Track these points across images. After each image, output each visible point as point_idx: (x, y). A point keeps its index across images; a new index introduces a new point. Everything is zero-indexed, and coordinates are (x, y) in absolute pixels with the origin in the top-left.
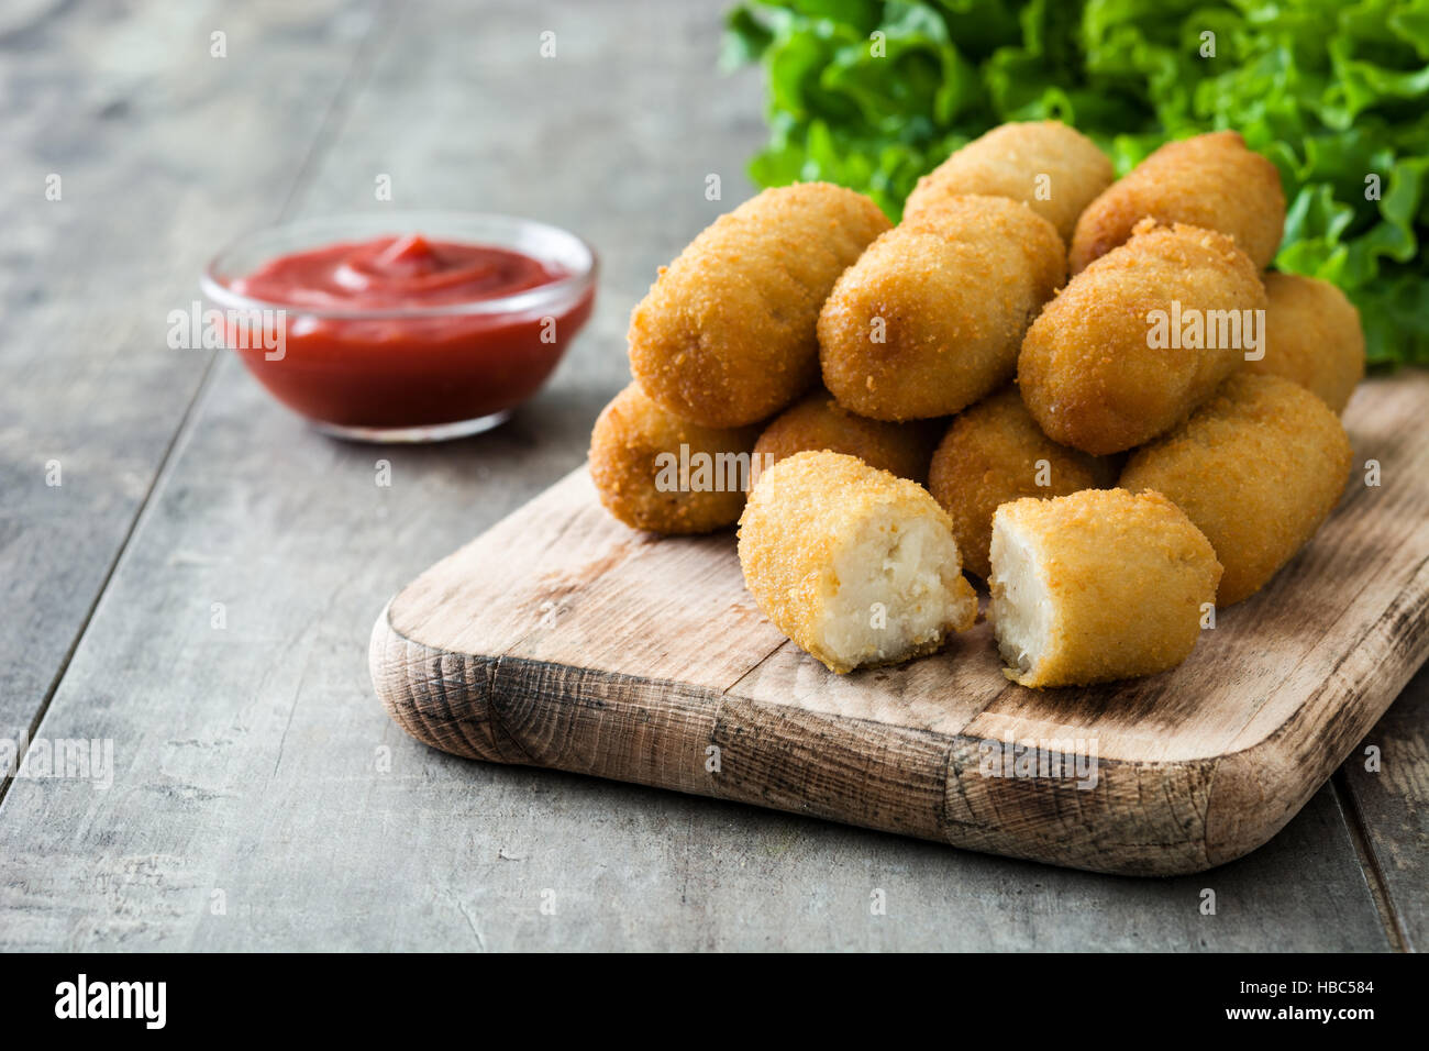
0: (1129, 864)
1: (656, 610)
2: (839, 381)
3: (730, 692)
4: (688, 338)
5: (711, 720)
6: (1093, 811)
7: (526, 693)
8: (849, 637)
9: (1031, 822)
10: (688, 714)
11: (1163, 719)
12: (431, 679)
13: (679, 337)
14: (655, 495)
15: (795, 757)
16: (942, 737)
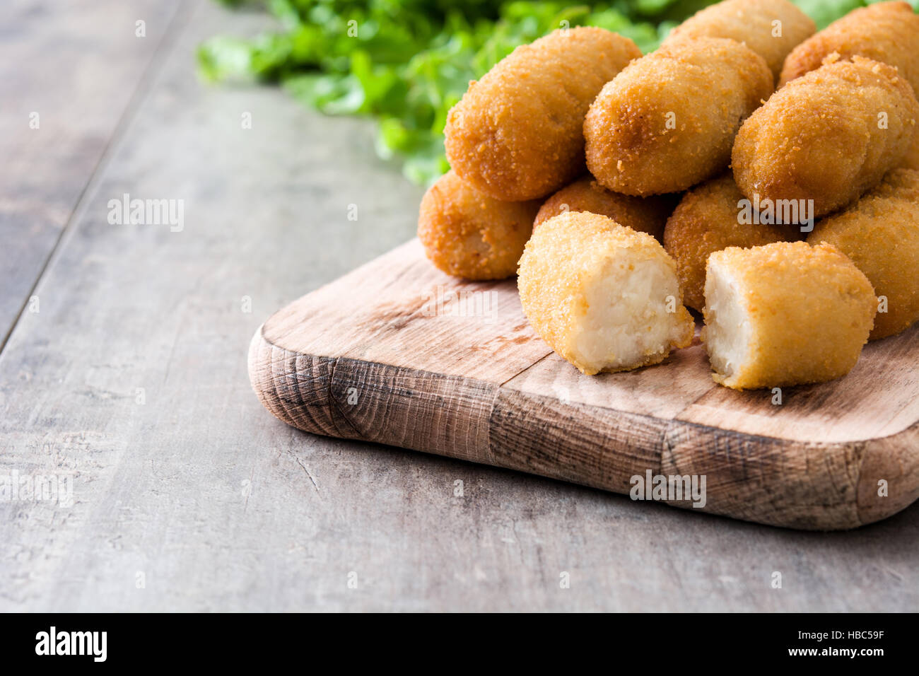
0: (798, 519)
1: (459, 329)
2: (598, 165)
3: (505, 386)
4: (488, 132)
5: (490, 406)
6: (771, 478)
7: (356, 384)
8: (595, 347)
9: (725, 486)
10: (473, 401)
11: (829, 413)
12: (289, 373)
13: (481, 131)
14: (464, 250)
15: (550, 434)
16: (660, 421)
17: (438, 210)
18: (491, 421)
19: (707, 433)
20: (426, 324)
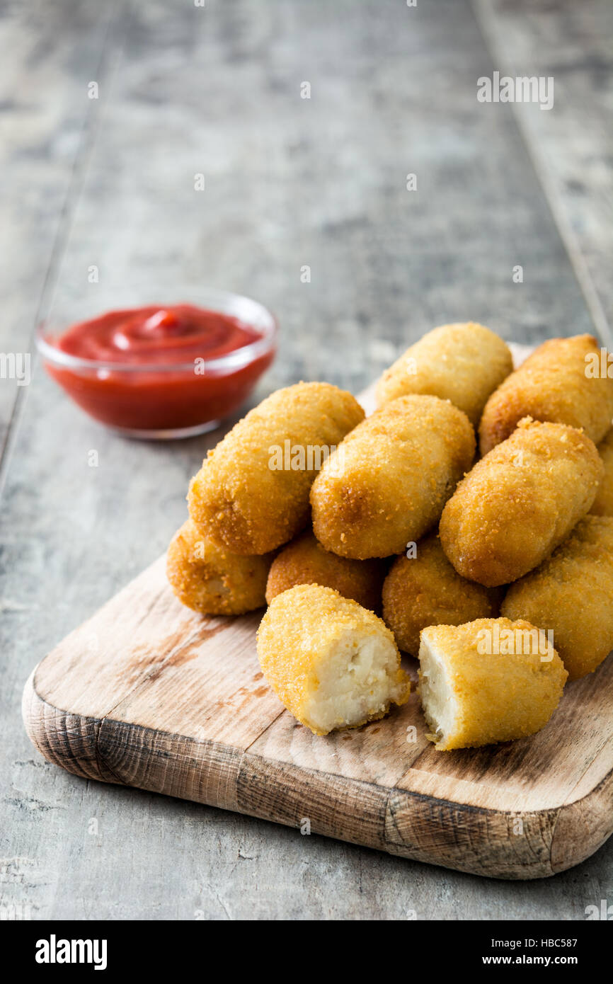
0: (502, 874)
2: (323, 535)
3: (249, 750)
4: (226, 503)
5: (236, 770)
6: (478, 842)
7: (119, 744)
8: (326, 714)
9: (439, 847)
10: (222, 764)
11: (526, 774)
12: (60, 730)
13: (220, 502)
14: (207, 593)
15: (289, 796)
16: (383, 788)
17: (183, 558)
18: (238, 783)
19: (423, 801)
20: (177, 673)
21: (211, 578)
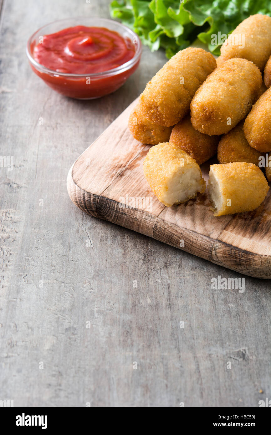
2: (195, 124)
3: (159, 216)
4: (155, 107)
5: (153, 224)
6: (249, 266)
7: (106, 207)
9: (233, 265)
10: (147, 221)
12: (82, 198)
14: (145, 136)
15: (174, 237)
16: (212, 239)
18: (154, 229)
19: (228, 247)
20: (131, 173)
21: (147, 130)
